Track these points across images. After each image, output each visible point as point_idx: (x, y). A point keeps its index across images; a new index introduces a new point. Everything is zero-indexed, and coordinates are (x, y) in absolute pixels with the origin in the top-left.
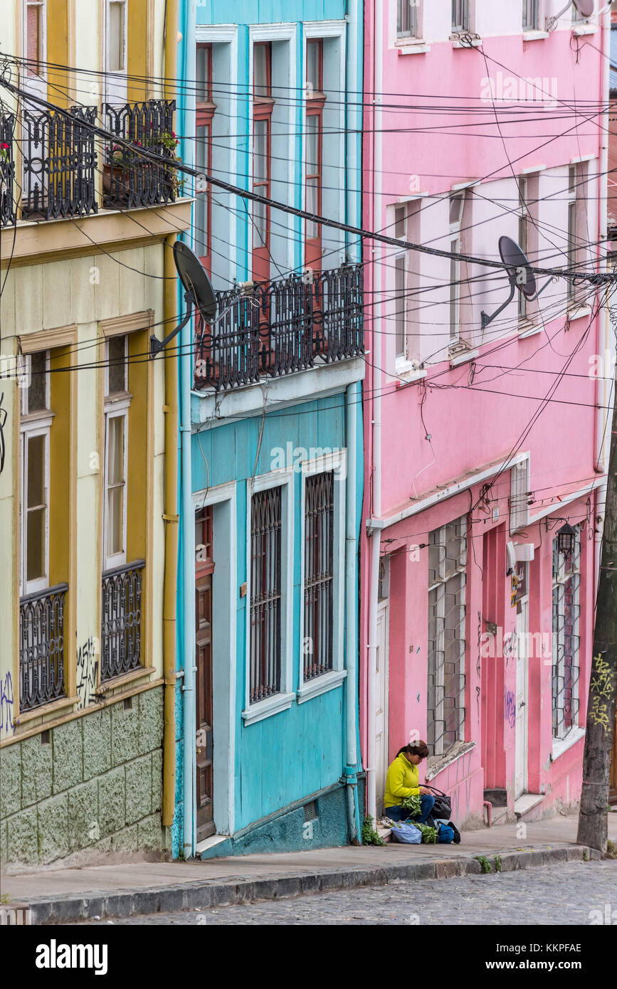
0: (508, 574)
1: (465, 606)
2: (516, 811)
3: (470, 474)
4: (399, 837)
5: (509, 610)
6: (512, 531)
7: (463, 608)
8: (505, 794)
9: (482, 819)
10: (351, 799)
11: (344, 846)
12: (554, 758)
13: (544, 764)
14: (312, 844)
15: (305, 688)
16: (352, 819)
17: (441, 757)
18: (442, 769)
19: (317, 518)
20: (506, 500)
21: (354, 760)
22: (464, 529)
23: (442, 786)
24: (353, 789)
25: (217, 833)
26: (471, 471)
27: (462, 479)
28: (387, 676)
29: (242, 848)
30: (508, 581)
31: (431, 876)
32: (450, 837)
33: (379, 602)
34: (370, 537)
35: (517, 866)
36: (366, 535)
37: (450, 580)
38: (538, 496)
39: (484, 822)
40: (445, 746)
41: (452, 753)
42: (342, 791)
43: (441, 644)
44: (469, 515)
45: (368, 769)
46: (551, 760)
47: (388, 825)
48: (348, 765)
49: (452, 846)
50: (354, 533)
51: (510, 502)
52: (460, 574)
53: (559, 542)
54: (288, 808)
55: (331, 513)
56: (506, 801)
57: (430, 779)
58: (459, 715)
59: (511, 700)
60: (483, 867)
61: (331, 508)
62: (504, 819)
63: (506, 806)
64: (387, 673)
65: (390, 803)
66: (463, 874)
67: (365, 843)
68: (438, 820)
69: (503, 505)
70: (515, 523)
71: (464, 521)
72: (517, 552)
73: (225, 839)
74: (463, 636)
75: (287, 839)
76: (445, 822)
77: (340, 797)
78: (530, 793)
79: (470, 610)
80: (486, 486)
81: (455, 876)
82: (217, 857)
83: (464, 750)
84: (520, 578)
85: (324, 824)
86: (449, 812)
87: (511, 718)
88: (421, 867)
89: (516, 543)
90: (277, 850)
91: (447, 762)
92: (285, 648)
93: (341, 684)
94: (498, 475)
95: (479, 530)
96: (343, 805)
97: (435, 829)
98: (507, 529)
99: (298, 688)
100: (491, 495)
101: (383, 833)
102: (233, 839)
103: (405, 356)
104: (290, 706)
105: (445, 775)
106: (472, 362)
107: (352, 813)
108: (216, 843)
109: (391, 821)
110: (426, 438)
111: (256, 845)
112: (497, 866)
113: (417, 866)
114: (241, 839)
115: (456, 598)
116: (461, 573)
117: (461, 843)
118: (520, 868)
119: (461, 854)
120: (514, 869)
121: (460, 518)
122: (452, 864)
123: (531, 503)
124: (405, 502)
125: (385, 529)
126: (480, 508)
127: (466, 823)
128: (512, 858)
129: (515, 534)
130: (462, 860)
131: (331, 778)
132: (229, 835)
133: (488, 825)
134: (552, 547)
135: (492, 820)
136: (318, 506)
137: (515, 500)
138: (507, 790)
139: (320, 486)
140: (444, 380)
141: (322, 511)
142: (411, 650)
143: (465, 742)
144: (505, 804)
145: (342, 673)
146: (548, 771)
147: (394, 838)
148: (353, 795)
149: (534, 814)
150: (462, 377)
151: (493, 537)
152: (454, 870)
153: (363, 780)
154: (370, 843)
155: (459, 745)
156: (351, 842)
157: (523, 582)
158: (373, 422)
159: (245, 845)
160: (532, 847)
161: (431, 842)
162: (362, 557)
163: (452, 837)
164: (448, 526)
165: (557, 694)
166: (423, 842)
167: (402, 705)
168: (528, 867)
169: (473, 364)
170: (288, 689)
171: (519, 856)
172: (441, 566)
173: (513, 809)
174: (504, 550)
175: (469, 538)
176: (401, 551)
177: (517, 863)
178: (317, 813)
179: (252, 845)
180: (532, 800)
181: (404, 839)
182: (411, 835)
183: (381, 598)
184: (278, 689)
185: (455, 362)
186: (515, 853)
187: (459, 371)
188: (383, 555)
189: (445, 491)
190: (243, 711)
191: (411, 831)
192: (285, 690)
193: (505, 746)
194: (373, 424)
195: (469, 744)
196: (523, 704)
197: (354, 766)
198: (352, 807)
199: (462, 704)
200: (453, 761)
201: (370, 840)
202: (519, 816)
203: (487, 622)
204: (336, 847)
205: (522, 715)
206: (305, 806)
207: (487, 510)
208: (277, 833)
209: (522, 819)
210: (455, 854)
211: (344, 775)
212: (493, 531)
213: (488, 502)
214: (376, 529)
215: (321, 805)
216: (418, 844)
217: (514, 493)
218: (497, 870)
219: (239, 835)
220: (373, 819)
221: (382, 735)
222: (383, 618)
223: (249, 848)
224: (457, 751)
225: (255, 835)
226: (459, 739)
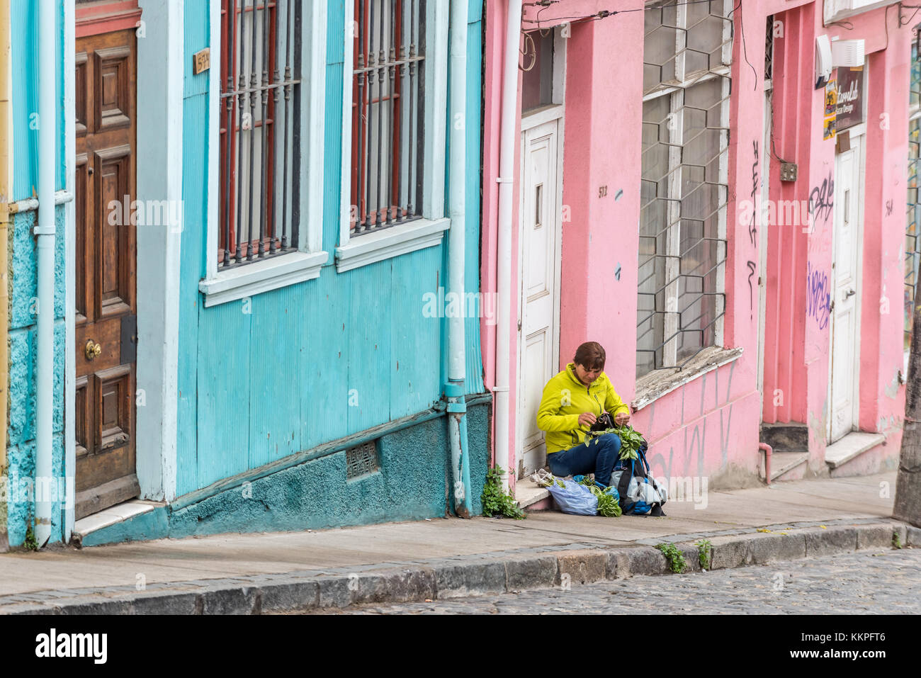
0: (816, 87)
1: (728, 130)
2: (828, 459)
5: (821, 146)
6: (828, 18)
7: (724, 132)
8: (805, 432)
9: (755, 471)
10: (455, 438)
11: (438, 518)
12: (906, 378)
13: (887, 387)
15: (353, 245)
17: (672, 371)
21: (460, 369)
23: (668, 418)
24: (459, 421)
25: (142, 497)
28: (559, 236)
29: (193, 525)
30: (818, 99)
31: (545, 581)
33: (522, 117)
35: (749, 559)
37: (696, 85)
39: (760, 476)
40: (682, 355)
41: (693, 366)
42: (439, 424)
43: (675, 189)
45: (495, 389)
46: (899, 381)
47: (544, 482)
48: (450, 381)
52: (718, 80)
56: (806, 443)
57: (640, 406)
58: (713, 305)
59: (821, 286)
60: (668, 563)
62: (801, 471)
63: (807, 451)
64: (559, 230)
66: (623, 574)
67: (487, 512)
70: (833, 6)
72: (836, 51)
73: (151, 507)
74: (723, 178)
75: (303, 508)
77: (435, 435)
78: (862, 431)
79: (736, 136)
81: (603, 579)
82: (128, 540)
83: (717, 362)
84: (847, 97)
85: (393, 482)
87: (820, 313)
89: (832, 37)
90: (277, 527)
91: (680, 379)
93: (439, 242)
95: (757, 10)
96: (441, 449)
98: (817, 13)
99: (337, 245)
102: (170, 509)
104: (317, 275)
105: (676, 402)
107: (456, 462)
108: (125, 516)
109: (550, 475)
111: (229, 518)
112: (700, 560)
113: (512, 564)
114: (190, 508)
115: (710, 116)
116: (721, 77)
127: (720, 478)
128: (737, 546)
129: (831, 23)
130: (631, 549)
131: (417, 401)
132: (163, 501)
133: (765, 482)
134: (909, 52)
135: (774, 473)
138: (808, 425)
142: (603, 191)
143: (724, 349)
144: (804, 447)
145: (443, 224)
146: (893, 397)
147: (552, 504)
148: (459, 432)
149: (862, 464)
151: (795, 25)
152: (601, 568)
153: (483, 407)
154: (495, 513)
155: (710, 352)
156: (453, 511)
157: (857, 104)
159: (200, 519)
160: (792, 524)
162: (487, 27)
166: (599, 513)
167: (584, 283)
168: (772, 560)
170: (312, 245)
171: (752, 542)
172: (676, 59)
173: (822, 455)
174: (811, 49)
175: (736, 21)
176: (584, 28)
177: (747, 554)
178: (380, 462)
179: (218, 519)
180: (862, 442)
181: (568, 506)
182: (581, 500)
184: (295, 244)
186: (754, 536)
188: (528, 28)
190: (202, 279)
191: (580, 493)
192: (306, 247)
193: (806, 357)
195: (728, 352)
196: (852, 293)
197: (460, 382)
198: (456, 453)
199: (721, 287)
200: (693, 378)
201: (495, 508)
202: (832, 466)
203: (781, 162)
204: (422, 519)
205: (848, 311)
206: (352, 450)
208: (281, 497)
209: (838, 472)
211: (444, 398)
212: (786, 15)
215: (388, 449)
216: (592, 515)
218: (702, 567)
219: (186, 500)
220: (502, 472)
221: (549, 332)
222: (553, 138)
223: (209, 523)
224: (703, 363)
225: (224, 501)
226: (713, 344)
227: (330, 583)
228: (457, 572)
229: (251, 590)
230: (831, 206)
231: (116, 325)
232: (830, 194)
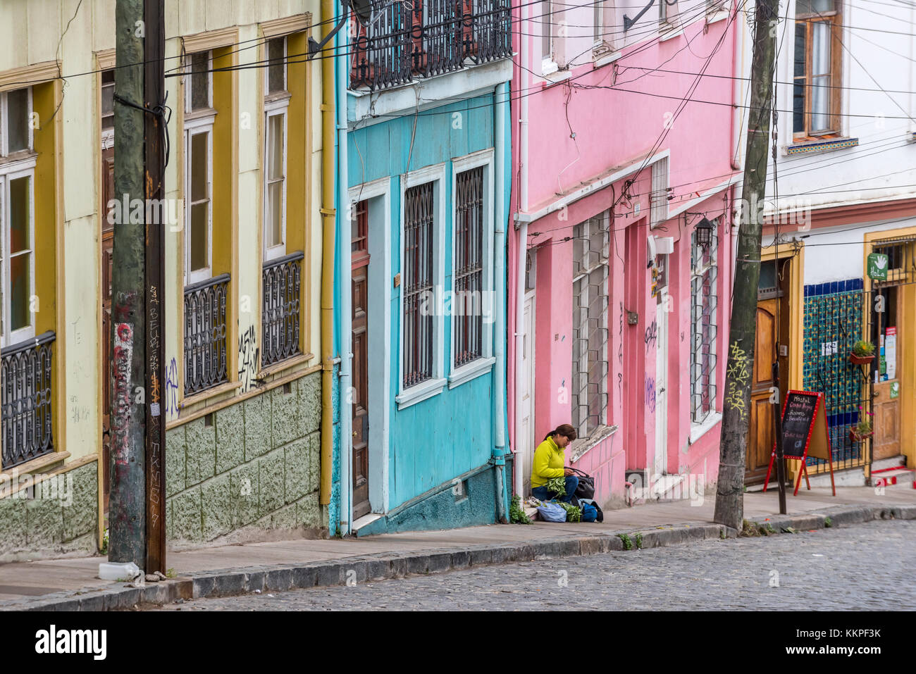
0: (648, 267)
1: (608, 297)
3: (613, 170)
4: (545, 516)
5: (650, 300)
6: (653, 225)
7: (605, 298)
9: (624, 499)
10: (500, 479)
11: (492, 524)
12: (692, 441)
13: (683, 446)
14: (462, 522)
15: (456, 374)
16: (501, 499)
17: (585, 440)
18: (586, 452)
19: (467, 212)
20: (647, 196)
21: (502, 442)
22: (606, 223)
23: (585, 468)
24: (502, 470)
25: (372, 512)
26: (614, 167)
27: (604, 176)
28: (534, 363)
29: (396, 526)
30: (648, 273)
31: (575, 552)
32: (593, 515)
33: (525, 293)
34: (517, 230)
35: (657, 543)
36: (514, 228)
37: (593, 271)
38: (677, 192)
39: (626, 502)
40: (589, 430)
41: (596, 436)
42: (491, 471)
43: (585, 333)
44: (611, 210)
45: (515, 451)
46: (690, 443)
47: (535, 504)
48: (496, 447)
49: (596, 524)
50: (502, 227)
51: (650, 198)
52: (602, 267)
53: (697, 236)
54: (440, 487)
55: (481, 208)
56: (645, 482)
57: (575, 460)
58: (601, 401)
59: (651, 386)
60: (624, 544)
61: (481, 202)
64: (534, 360)
65: (537, 484)
66: (606, 550)
67: (513, 521)
68: (582, 500)
69: (644, 200)
70: (656, 218)
71: (607, 216)
72: (658, 245)
73: (379, 517)
74: (605, 325)
75: (439, 517)
76: (589, 501)
77: (489, 478)
79: (612, 300)
80: (628, 182)
81: (598, 553)
82: (372, 534)
83: (607, 434)
84: (660, 270)
85: (473, 504)
86: (593, 492)
87: (651, 403)
88: (566, 543)
89: (656, 237)
90: (429, 528)
91: (591, 445)
92: (437, 336)
93: (490, 370)
94: (640, 172)
95: (621, 224)
96: (492, 485)
97: (580, 508)
98: (648, 222)
99: (449, 374)
100: (631, 191)
101: (529, 512)
102: (387, 518)
103: (551, 59)
104: (441, 391)
105: (589, 458)
106: (614, 64)
107: (500, 493)
108: (371, 521)
109: (538, 500)
110: (571, 137)
111: (409, 523)
112: (637, 543)
113: (562, 543)
114: (395, 517)
115: (599, 289)
116: (603, 265)
117: (603, 522)
118: (660, 545)
119: (604, 531)
120: (655, 546)
121: (603, 213)
122: (595, 541)
123: (670, 198)
124: (550, 198)
125: (531, 223)
126: (622, 203)
127: (608, 503)
128: (652, 536)
129: (655, 228)
130: (604, 537)
131: (482, 459)
132: (384, 513)
133: (629, 505)
134: (691, 240)
136: (468, 201)
137: (655, 195)
139: (471, 182)
140: (588, 80)
141: (472, 205)
142: (556, 338)
143: (607, 426)
145: (491, 360)
146: (686, 453)
147: (540, 517)
148: (501, 476)
150: (606, 78)
151: (635, 231)
152: (597, 546)
153: (511, 461)
154: (517, 522)
155: (602, 428)
156: (499, 520)
157: (663, 274)
158: (520, 121)
159: (399, 523)
160: (671, 525)
161: (575, 521)
162: (509, 249)
163: (595, 516)
164: (591, 220)
165: (696, 381)
166: (568, 521)
167: (548, 390)
168: (668, 544)
169: (615, 66)
170: (439, 375)
171: (659, 534)
172: (585, 258)
174: (645, 244)
175: (611, 232)
176: (547, 244)
177: (657, 540)
178: (467, 493)
179: (405, 524)
181: (549, 517)
182: (557, 514)
183: (528, 288)
184: (430, 375)
185: (599, 64)
186: (656, 531)
187: (603, 73)
188: (530, 247)
189: (589, 187)
190: (397, 396)
191: (556, 510)
192: (437, 376)
193: (645, 430)
194: (520, 123)
195: (611, 428)
196: (663, 390)
197: (502, 448)
198: (500, 487)
199: (605, 389)
200: (595, 444)
201: (517, 518)
203: (628, 312)
204: (485, 525)
205: (662, 401)
207: (629, 205)
208: (429, 512)
210: (599, 531)
211: (493, 457)
212: (634, 225)
213: (629, 197)
214: (523, 223)
215: (471, 486)
216: (563, 522)
217: (654, 189)
218: (638, 547)
219: (393, 513)
220: (520, 498)
221: (529, 419)
222: (530, 308)
223: (402, 525)
224: (600, 434)
225: (408, 514)
226: (601, 423)
227: (496, 550)
228: (541, 546)
229: (468, 552)
230: (656, 338)
231: (361, 420)
232: (655, 331)
